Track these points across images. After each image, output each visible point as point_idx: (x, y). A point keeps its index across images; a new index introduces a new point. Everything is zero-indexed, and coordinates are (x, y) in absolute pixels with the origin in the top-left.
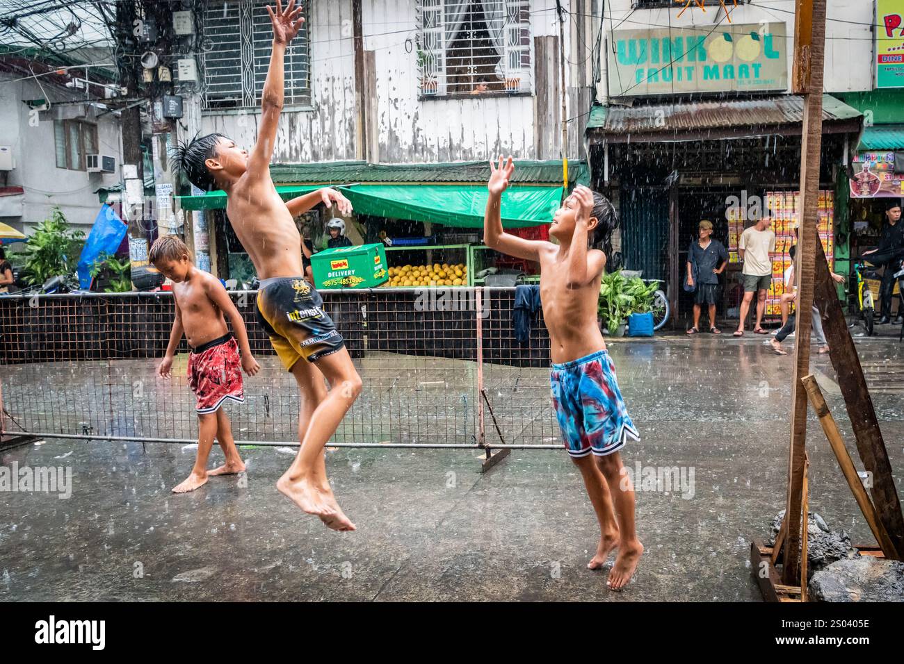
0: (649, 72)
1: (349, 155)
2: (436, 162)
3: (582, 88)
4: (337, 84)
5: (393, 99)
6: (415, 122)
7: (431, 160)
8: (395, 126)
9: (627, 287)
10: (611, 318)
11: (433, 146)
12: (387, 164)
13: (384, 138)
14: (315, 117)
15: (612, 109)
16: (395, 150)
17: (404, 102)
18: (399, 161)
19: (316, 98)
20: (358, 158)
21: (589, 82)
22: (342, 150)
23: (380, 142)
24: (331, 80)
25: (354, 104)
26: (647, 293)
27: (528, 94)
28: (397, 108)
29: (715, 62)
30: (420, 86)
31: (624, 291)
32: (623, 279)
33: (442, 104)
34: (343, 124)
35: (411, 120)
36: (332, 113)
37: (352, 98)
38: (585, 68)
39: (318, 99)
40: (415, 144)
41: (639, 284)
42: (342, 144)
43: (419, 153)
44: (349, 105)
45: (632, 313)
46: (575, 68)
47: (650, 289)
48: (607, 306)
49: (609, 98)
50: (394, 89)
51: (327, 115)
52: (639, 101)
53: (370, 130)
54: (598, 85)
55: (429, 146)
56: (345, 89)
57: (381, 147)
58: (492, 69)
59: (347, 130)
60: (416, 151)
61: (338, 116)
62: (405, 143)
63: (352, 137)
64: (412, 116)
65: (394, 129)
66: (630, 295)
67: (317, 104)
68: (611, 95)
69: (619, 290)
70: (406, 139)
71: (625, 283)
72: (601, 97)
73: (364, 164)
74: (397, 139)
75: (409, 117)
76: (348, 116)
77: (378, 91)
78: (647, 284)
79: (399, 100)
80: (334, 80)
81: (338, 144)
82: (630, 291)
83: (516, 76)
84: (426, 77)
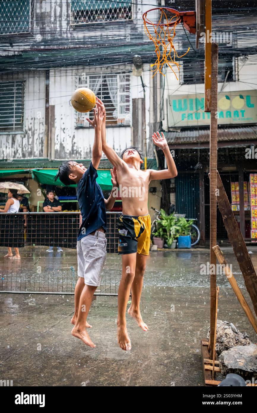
0: (188, 115)
1: (41, 155)
2: (82, 159)
3: (155, 123)
4: (36, 121)
5: (63, 128)
6: (73, 139)
7: (80, 158)
8: (63, 141)
9: (177, 222)
10: (169, 239)
11: (81, 151)
12: (59, 160)
13: (57, 147)
14: (25, 137)
15: (170, 133)
16: (63, 153)
17: (67, 130)
18: (65, 158)
19: (26, 128)
20: (44, 157)
21: (158, 120)
22: (37, 153)
23: (56, 149)
24: (33, 119)
25: (44, 131)
26: (188, 225)
27: (129, 126)
28: (64, 133)
29: (222, 110)
30: (76, 122)
31: (175, 224)
32: (175, 218)
33: (86, 131)
34: (38, 140)
35: (71, 139)
36: (33, 134)
37: (43, 128)
38: (157, 113)
39: (27, 128)
40: (73, 150)
41: (183, 221)
42: (37, 150)
43: (74, 154)
44: (41, 131)
45: (179, 235)
46: (152, 113)
47: (189, 224)
48: (166, 232)
49: (169, 128)
50: (63, 123)
51: (30, 136)
52: (184, 129)
53: (51, 143)
54: (163, 121)
55: (79, 151)
56: (40, 123)
57: (56, 151)
58: (111, 114)
59: (40, 143)
60: (73, 153)
61: (36, 136)
62: (68, 150)
63: (42, 146)
64: (72, 136)
65: (62, 143)
66: (179, 226)
67: (26, 130)
68: (170, 126)
69: (172, 224)
70: (68, 148)
71: (177, 220)
72: (165, 127)
73: (48, 160)
74: (64, 147)
75: (70, 137)
76: (41, 136)
77: (56, 125)
78: (188, 221)
79: (66, 129)
80: (35, 119)
81: (35, 150)
82: (178, 224)
83: (123, 117)
84: (79, 118)
